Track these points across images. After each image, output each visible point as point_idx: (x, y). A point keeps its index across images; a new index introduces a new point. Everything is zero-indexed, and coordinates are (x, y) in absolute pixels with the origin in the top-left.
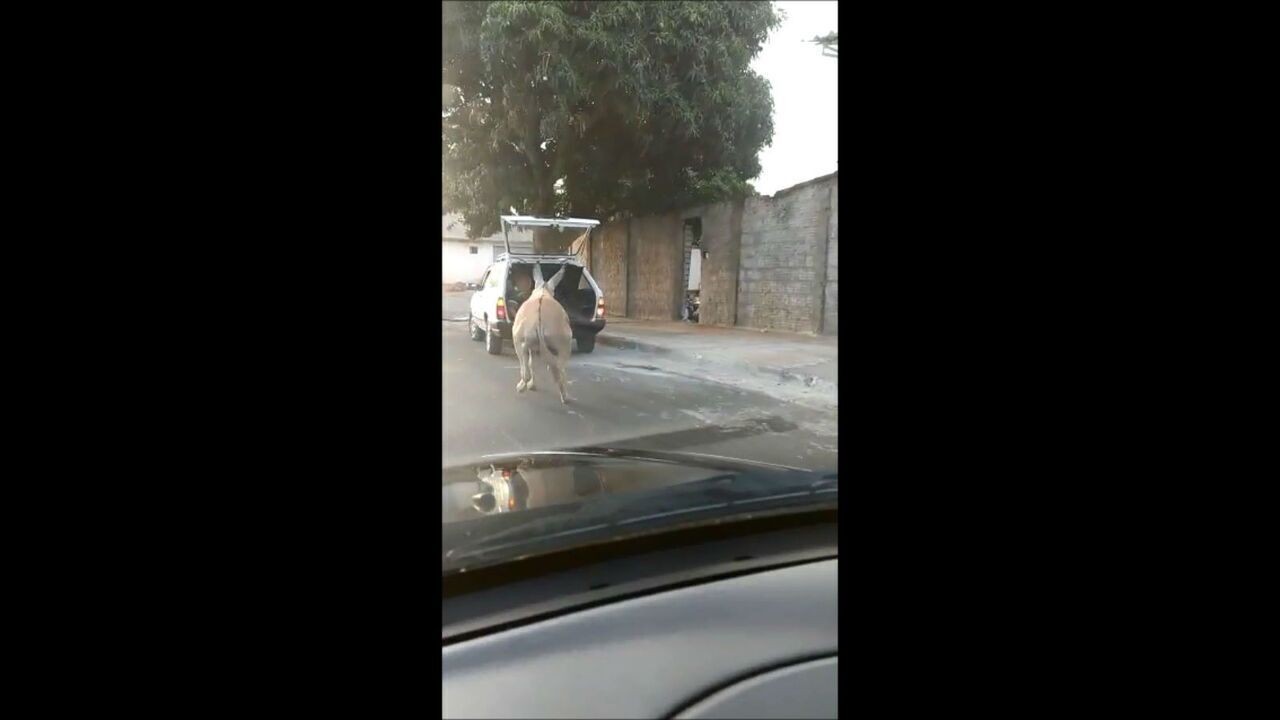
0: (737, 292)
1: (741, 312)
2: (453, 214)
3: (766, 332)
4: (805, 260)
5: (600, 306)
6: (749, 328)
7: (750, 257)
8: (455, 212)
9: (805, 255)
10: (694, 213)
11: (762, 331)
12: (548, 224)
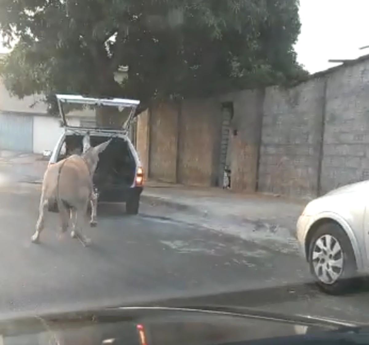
0: (258, 164)
1: (260, 180)
2: (36, 95)
3: (278, 197)
4: (307, 139)
5: (139, 175)
6: (266, 193)
7: (268, 135)
8: (39, 93)
9: (308, 134)
10: (228, 98)
11: (275, 195)
12: (94, 103)
